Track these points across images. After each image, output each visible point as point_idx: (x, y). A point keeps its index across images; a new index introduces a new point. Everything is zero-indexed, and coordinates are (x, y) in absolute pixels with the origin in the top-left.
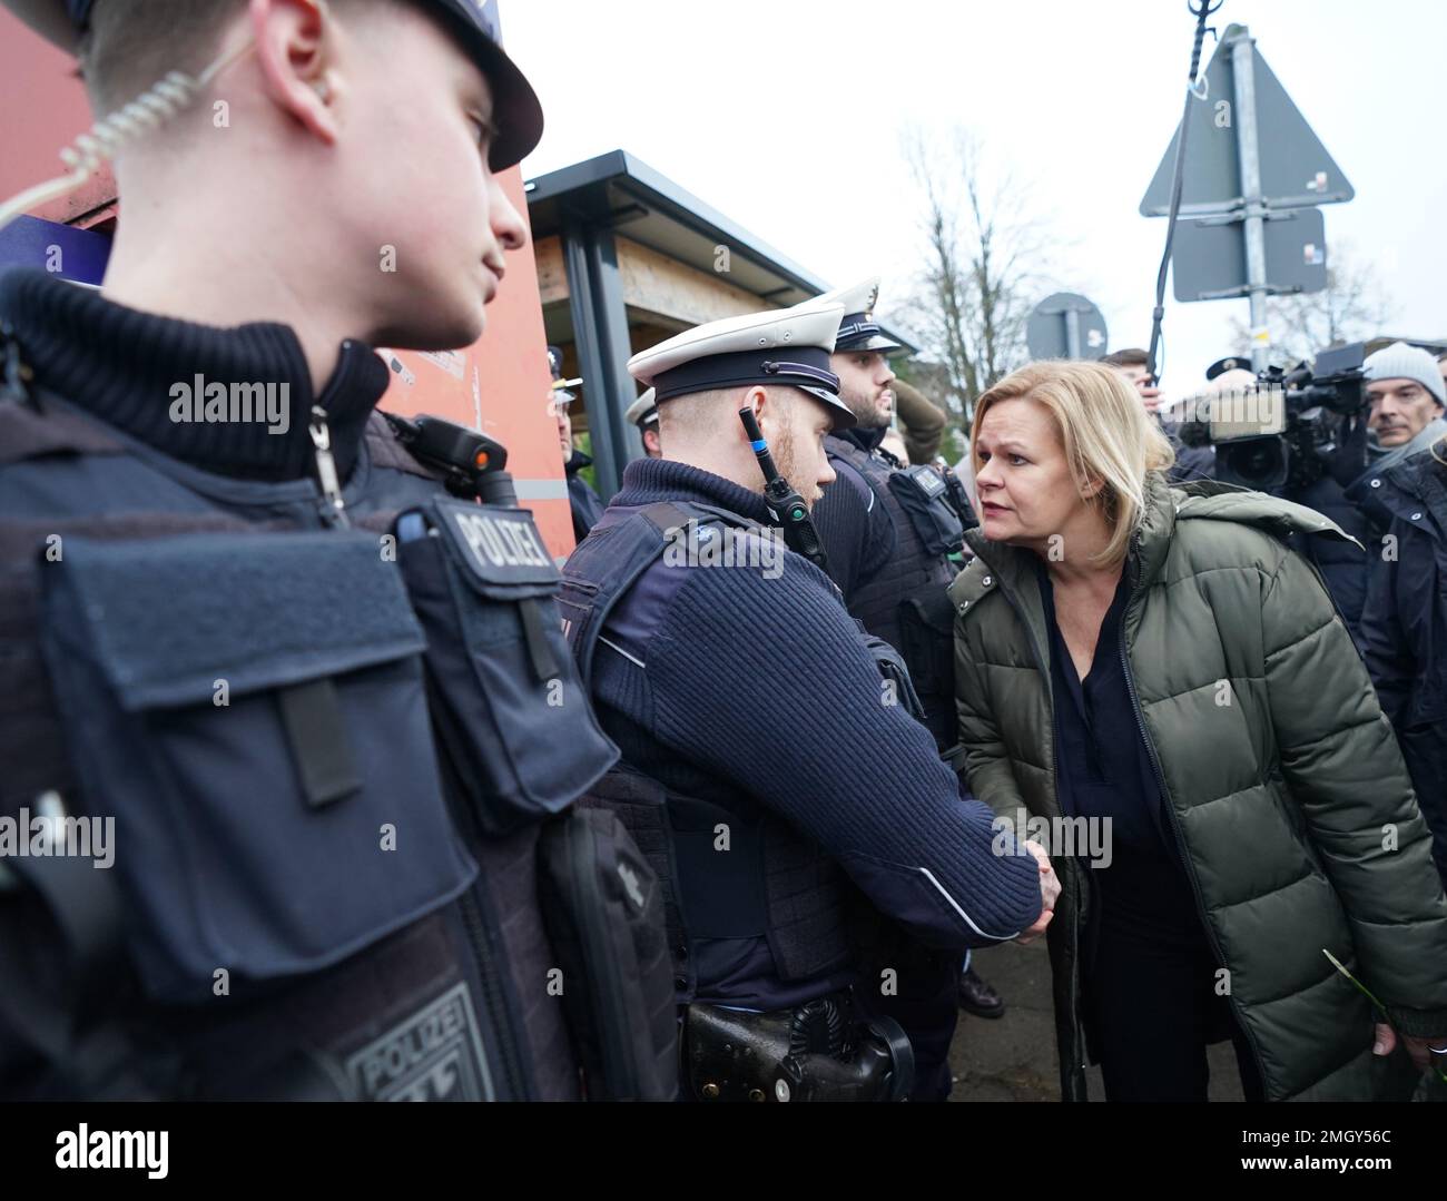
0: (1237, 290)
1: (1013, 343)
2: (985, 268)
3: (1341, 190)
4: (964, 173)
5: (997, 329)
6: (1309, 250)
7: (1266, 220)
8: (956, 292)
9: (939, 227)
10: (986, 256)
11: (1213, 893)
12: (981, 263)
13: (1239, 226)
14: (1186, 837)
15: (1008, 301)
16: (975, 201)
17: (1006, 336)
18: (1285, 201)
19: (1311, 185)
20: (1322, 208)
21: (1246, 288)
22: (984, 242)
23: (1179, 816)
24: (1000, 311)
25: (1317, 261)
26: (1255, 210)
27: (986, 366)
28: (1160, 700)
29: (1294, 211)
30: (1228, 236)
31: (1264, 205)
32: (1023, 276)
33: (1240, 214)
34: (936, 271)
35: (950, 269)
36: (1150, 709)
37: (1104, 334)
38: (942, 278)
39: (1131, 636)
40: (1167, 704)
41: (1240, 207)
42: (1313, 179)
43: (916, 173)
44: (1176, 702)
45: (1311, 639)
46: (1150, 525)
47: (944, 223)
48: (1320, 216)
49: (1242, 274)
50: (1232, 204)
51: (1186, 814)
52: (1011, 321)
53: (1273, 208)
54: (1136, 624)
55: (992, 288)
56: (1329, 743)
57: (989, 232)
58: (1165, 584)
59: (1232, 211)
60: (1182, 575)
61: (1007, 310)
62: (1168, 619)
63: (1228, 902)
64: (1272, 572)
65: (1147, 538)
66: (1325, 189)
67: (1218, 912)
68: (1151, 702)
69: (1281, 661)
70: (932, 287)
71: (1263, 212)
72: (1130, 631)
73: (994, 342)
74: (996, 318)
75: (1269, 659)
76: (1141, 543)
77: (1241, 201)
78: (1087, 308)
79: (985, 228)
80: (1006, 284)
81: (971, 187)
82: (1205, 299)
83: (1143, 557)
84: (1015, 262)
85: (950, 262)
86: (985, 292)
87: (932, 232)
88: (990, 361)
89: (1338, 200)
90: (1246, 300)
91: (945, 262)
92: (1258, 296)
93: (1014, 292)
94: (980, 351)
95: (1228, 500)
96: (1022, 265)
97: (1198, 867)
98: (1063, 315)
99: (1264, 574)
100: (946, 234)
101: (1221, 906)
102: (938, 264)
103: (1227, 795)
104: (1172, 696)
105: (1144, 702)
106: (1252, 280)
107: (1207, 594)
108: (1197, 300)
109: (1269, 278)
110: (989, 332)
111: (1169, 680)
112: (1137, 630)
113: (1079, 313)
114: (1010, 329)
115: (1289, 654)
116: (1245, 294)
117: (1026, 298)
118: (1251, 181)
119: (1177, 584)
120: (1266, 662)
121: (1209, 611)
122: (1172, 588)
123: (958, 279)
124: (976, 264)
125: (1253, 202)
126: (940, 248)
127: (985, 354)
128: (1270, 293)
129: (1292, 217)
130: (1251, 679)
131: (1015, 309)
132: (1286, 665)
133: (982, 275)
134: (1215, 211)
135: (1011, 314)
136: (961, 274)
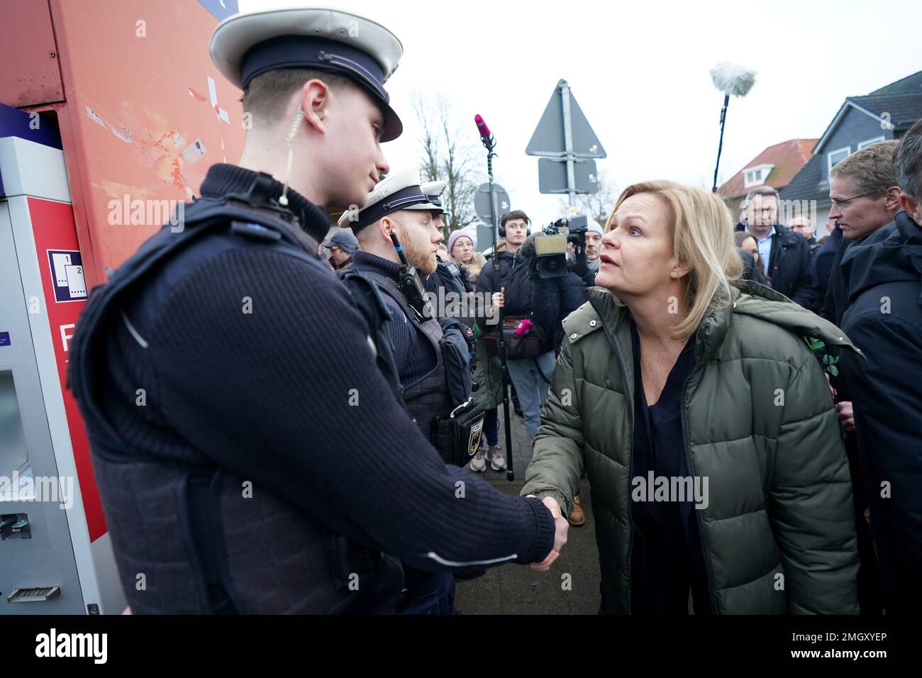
0: (564, 190)
1: (464, 203)
2: (451, 165)
3: (602, 154)
4: (442, 117)
5: (456, 196)
6: (591, 176)
7: (575, 162)
8: (437, 176)
9: (429, 143)
10: (452, 159)
11: (720, 579)
12: (449, 162)
13: (565, 163)
14: (708, 541)
15: (462, 182)
16: (446, 132)
17: (461, 199)
18: (582, 155)
19: (591, 150)
20: (596, 160)
21: (568, 190)
22: (450, 152)
23: (705, 525)
24: (458, 186)
25: (594, 181)
26: (571, 157)
27: (451, 213)
28: (702, 444)
29: (585, 159)
30: (560, 167)
31: (574, 156)
32: (468, 171)
33: (565, 158)
34: (427, 164)
35: (434, 163)
36: (695, 449)
37: (509, 204)
38: (430, 168)
39: (690, 396)
40: (707, 447)
41: (565, 156)
42: (592, 147)
43: (418, 114)
44: (715, 447)
45: (816, 419)
46: (715, 320)
47: (431, 141)
48: (595, 162)
49: (566, 185)
50: (562, 154)
51: (711, 525)
52: (463, 192)
53: (578, 157)
54: (694, 388)
55: (454, 175)
56: (810, 490)
57: (453, 147)
58: (719, 360)
59: (562, 156)
60: (733, 357)
61: (461, 187)
62: (718, 387)
63: (729, 585)
64: (799, 367)
65: (712, 330)
66: (596, 152)
67: (722, 592)
68: (697, 444)
69: (791, 430)
70: (424, 172)
71: (574, 158)
72: (690, 391)
73: (455, 202)
74: (456, 190)
75: (783, 427)
76: (707, 333)
77: (565, 153)
78: (502, 191)
79: (451, 146)
80: (461, 174)
81: (445, 125)
82: (552, 193)
83: (707, 343)
84: (466, 164)
85: (434, 160)
86: (451, 177)
87: (426, 145)
88: (453, 211)
89: (601, 157)
90: (567, 195)
91: (432, 160)
92: (573, 194)
93: (465, 178)
94: (448, 206)
95: (774, 307)
96: (468, 165)
97: (713, 561)
98: (490, 194)
99: (792, 367)
100: (432, 146)
101: (724, 588)
102: (428, 161)
103: (740, 515)
104: (713, 442)
105: (692, 444)
106: (570, 187)
107: (749, 374)
108: (549, 193)
109: (576, 188)
110: (452, 196)
111: (712, 431)
112: (695, 391)
113: (498, 193)
114: (463, 196)
115: (798, 427)
116: (567, 192)
117: (470, 182)
118: (569, 146)
119: (728, 362)
120: (781, 429)
121: (748, 386)
122: (723, 364)
123: (438, 169)
124: (447, 163)
125: (570, 154)
126: (429, 153)
127: (450, 207)
128: (577, 193)
129: (585, 162)
130: (768, 439)
131: (465, 186)
132: (793, 434)
133: (449, 169)
134: (556, 156)
135: (463, 189)
136: (439, 167)
